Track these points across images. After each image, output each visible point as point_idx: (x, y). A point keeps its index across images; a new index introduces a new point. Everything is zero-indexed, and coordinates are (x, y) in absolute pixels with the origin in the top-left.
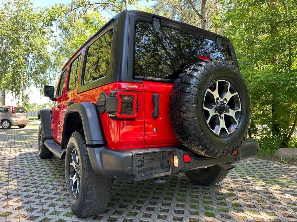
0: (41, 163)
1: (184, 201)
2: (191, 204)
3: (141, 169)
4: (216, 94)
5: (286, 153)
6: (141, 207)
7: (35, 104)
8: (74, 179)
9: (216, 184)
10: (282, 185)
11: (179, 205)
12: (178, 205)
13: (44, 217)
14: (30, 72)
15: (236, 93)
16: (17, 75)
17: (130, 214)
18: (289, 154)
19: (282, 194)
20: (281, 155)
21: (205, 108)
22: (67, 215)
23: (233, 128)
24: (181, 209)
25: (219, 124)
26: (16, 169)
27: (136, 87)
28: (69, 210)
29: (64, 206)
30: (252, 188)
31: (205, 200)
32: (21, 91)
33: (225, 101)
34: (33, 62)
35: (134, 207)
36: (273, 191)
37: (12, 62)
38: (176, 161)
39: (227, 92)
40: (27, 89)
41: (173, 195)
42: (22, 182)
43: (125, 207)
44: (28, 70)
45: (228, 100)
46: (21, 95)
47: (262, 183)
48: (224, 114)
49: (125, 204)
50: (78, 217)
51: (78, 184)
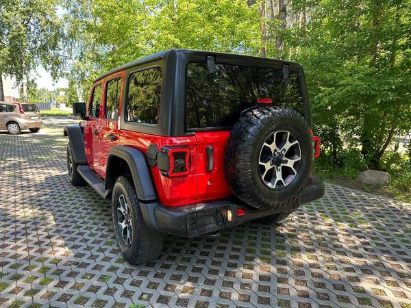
0: (76, 192)
1: (240, 243)
2: (247, 247)
3: (194, 226)
4: (273, 146)
5: (371, 178)
6: (194, 251)
7: (43, 90)
8: (123, 225)
9: (279, 222)
10: (351, 222)
11: (235, 248)
12: (233, 249)
13: (95, 264)
14: (34, 46)
15: (297, 142)
16: (16, 51)
17: (183, 259)
18: (374, 179)
19: (348, 235)
20: (366, 179)
21: (260, 163)
22: (119, 261)
23: (291, 179)
24: (237, 253)
25: (275, 177)
26: (47, 201)
27: (188, 141)
28: (119, 256)
29: (113, 252)
30: (317, 228)
31: (263, 242)
32: (24, 75)
33: (283, 152)
34: (36, 31)
35: (188, 251)
36: (339, 231)
37: (7, 31)
38: (230, 215)
39: (286, 142)
40: (32, 72)
41: (229, 236)
42: (60, 220)
43: (178, 251)
44: (31, 43)
45: (287, 150)
46: (25, 81)
47: (330, 221)
48: (282, 165)
49: (178, 247)
50: (130, 264)
51: (128, 232)
